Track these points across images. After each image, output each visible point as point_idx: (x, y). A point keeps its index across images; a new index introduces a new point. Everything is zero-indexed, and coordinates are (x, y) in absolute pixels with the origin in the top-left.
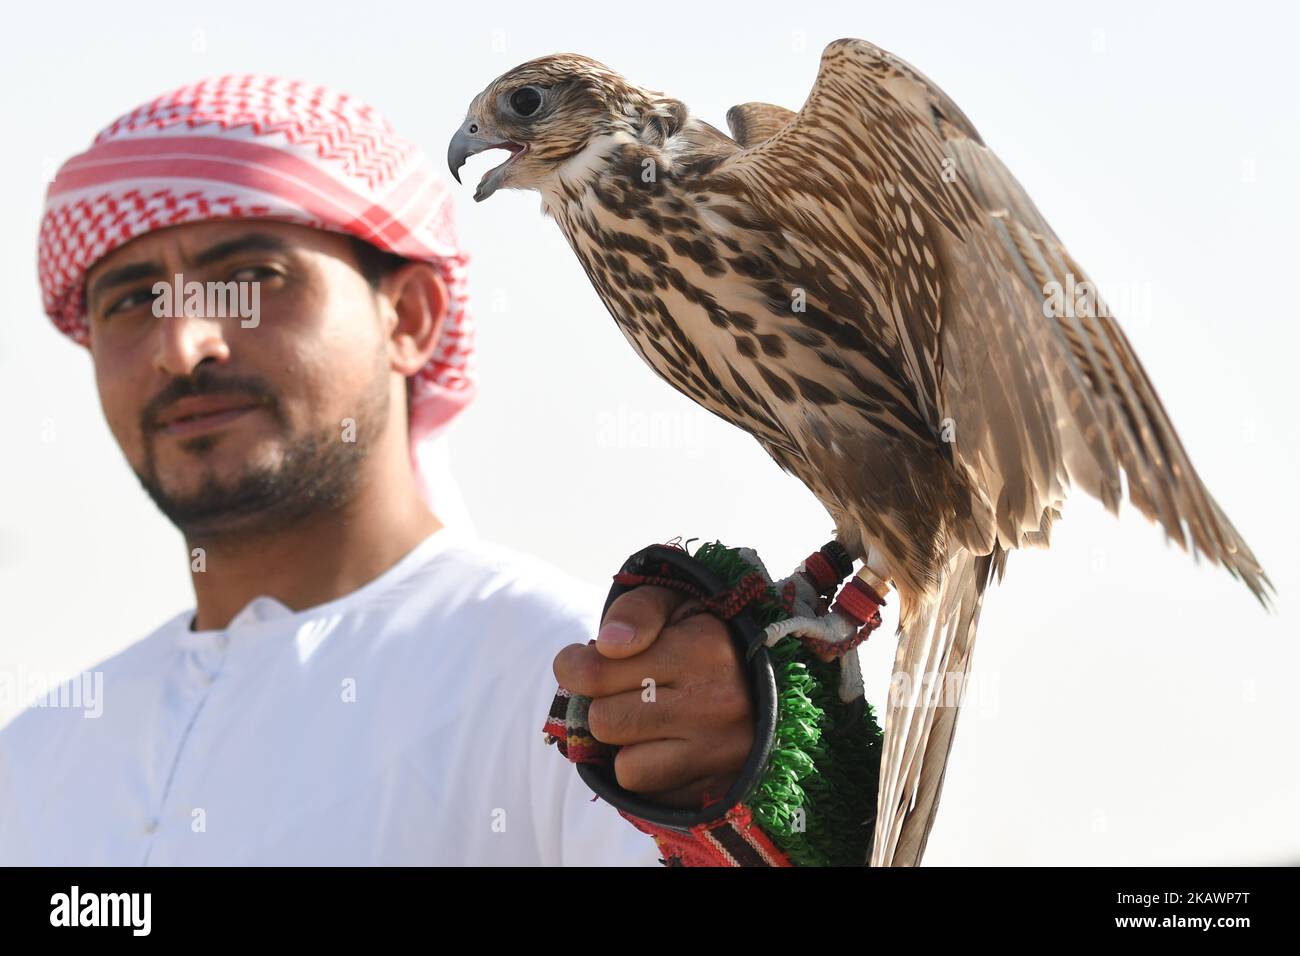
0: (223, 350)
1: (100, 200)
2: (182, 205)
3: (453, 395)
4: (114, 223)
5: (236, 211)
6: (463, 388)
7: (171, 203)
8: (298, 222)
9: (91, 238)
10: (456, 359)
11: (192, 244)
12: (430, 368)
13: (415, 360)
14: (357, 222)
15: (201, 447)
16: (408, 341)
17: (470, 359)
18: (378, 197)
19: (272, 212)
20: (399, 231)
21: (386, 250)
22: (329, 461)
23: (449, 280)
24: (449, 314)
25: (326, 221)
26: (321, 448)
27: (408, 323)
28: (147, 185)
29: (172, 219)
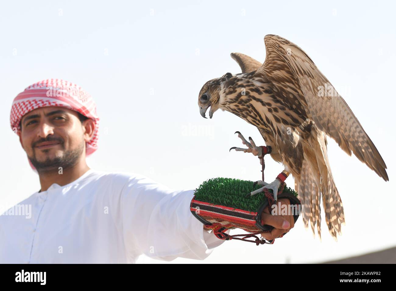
0: (52, 132)
1: (27, 101)
2: (45, 103)
3: (94, 148)
4: (30, 106)
5: (56, 105)
6: (96, 147)
7: (43, 102)
8: (68, 108)
9: (25, 109)
10: (95, 140)
11: (47, 111)
12: (90, 142)
13: (89, 139)
14: (80, 109)
15: (46, 151)
16: (87, 135)
17: (98, 141)
18: (84, 104)
19: (63, 106)
20: (88, 112)
21: (85, 116)
22: (72, 157)
23: (96, 123)
24: (95, 131)
25: (74, 108)
26: (71, 154)
27: (87, 131)
28: (37, 99)
29: (43, 106)
